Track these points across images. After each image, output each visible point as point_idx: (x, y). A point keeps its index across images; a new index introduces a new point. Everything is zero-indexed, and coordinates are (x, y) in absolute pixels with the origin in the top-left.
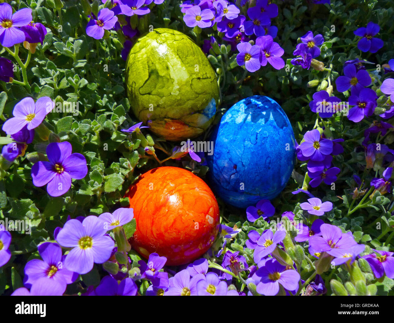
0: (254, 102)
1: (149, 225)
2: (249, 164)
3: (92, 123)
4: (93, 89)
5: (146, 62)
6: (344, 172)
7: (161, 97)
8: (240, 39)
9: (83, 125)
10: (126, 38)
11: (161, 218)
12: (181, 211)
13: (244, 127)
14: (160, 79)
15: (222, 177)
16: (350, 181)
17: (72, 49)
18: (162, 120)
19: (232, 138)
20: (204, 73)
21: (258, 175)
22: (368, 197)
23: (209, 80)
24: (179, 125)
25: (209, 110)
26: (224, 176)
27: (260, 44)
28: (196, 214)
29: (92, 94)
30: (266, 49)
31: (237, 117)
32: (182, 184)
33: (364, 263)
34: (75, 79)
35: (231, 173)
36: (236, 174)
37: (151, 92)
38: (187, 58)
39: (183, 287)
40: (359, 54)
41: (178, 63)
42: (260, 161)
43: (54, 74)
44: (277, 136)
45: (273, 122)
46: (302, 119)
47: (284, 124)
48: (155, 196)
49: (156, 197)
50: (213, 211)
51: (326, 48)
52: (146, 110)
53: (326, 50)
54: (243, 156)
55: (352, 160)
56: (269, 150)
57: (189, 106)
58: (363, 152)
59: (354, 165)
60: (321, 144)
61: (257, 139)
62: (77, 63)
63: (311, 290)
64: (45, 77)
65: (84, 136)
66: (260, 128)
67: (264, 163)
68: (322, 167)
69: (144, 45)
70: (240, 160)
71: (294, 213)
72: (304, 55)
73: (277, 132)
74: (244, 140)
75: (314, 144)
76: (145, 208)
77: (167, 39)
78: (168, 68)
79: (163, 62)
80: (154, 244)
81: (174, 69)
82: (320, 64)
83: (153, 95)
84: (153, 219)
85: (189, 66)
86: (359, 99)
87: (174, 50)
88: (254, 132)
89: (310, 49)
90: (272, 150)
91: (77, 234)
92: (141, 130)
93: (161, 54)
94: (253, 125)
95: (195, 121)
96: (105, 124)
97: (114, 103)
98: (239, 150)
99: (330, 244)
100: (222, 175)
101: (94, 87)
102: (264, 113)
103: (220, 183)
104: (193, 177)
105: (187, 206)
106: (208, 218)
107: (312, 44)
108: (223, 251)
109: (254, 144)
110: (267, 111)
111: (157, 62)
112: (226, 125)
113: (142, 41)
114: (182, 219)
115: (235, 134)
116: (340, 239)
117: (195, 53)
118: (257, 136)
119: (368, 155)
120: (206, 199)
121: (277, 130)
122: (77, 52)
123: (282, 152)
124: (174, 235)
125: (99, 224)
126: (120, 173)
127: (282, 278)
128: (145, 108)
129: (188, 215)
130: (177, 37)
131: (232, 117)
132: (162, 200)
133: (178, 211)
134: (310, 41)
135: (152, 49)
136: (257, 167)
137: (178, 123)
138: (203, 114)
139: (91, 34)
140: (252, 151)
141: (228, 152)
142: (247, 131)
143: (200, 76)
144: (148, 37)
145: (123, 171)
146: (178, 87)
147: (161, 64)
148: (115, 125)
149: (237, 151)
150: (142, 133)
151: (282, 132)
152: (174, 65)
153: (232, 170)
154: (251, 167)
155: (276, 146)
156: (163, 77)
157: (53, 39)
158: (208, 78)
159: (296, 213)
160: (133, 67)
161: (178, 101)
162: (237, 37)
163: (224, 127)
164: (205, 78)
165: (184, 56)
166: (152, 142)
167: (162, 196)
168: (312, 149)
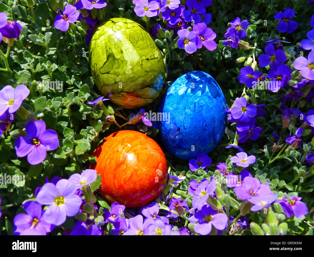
0: (193, 77)
1: (112, 179)
2: (189, 127)
3: (63, 99)
4: (63, 71)
5: (104, 47)
6: (266, 130)
7: (117, 76)
8: (181, 25)
9: (56, 102)
10: (88, 27)
11: (121, 173)
12: (136, 168)
13: (185, 98)
14: (116, 61)
15: (169, 137)
16: (270, 138)
17: (44, 40)
18: (119, 94)
19: (175, 107)
20: (152, 54)
21: (196, 136)
22: (284, 151)
23: (156, 60)
24: (133, 97)
25: (157, 84)
26: (170, 137)
27: (196, 30)
28: (148, 169)
29: (62, 75)
30: (201, 34)
31: (179, 90)
32: (137, 145)
33: (278, 206)
34: (47, 65)
35: (176, 134)
36: (179, 135)
37: (110, 71)
38: (138, 43)
39: (138, 229)
40: (278, 34)
41: (130, 48)
42: (198, 124)
43: (30, 61)
44: (211, 104)
45: (208, 93)
46: (233, 87)
47: (217, 94)
48: (115, 155)
49: (117, 156)
50: (162, 165)
51: (251, 30)
52: (106, 86)
53: (251, 32)
54: (184, 121)
55: (272, 121)
56: (205, 115)
57: (140, 82)
58: (281, 115)
59: (274, 124)
60: (248, 109)
61: (195, 107)
62: (49, 51)
63: (238, 226)
64: (23, 63)
65: (56, 111)
66: (197, 98)
67: (201, 126)
68: (248, 127)
69: (103, 33)
70: (182, 124)
71: (226, 164)
72: (233, 37)
73: (211, 101)
74: (185, 109)
75: (242, 108)
76: (108, 165)
77: (121, 27)
78: (122, 52)
79: (118, 47)
80: (116, 193)
81: (127, 52)
82: (246, 44)
83: (111, 74)
84: (115, 174)
85: (139, 50)
86: (277, 73)
87: (127, 36)
88: (193, 102)
89: (238, 31)
90: (208, 116)
91: (52, 194)
92: (103, 102)
93: (116, 40)
94: (192, 96)
95: (146, 94)
96: (74, 100)
97: (80, 82)
98: (181, 117)
99: (251, 193)
100: (169, 135)
101: (64, 68)
102: (201, 86)
103: (168, 142)
104: (146, 139)
105: (141, 163)
106: (158, 171)
107: (240, 28)
108: (170, 196)
109: (193, 112)
110: (203, 84)
111: (113, 47)
112: (171, 96)
113: (101, 29)
114: (137, 173)
115: (178, 103)
116: (259, 189)
117: (144, 38)
118: (195, 105)
119: (284, 117)
120: (156, 156)
121: (211, 100)
122: (48, 42)
123: (216, 117)
124: (132, 186)
125: (69, 186)
126: (88, 138)
127: (214, 220)
128: (105, 84)
129: (142, 170)
130: (129, 26)
131: (175, 90)
132: (121, 159)
133: (134, 167)
134: (237, 26)
135: (109, 37)
136: (196, 129)
137: (132, 95)
138: (152, 87)
139: (58, 27)
140: (192, 117)
141: (173, 118)
142: (187, 101)
143: (148, 57)
144: (106, 26)
145: (90, 137)
146: (131, 67)
147: (116, 48)
148: (82, 100)
149: (179, 117)
150: (104, 105)
151: (215, 100)
152: (126, 49)
153: (176, 132)
154: (191, 129)
155: (211, 112)
156: (119, 60)
157: (28, 31)
158: (155, 58)
159: (227, 164)
160: (94, 52)
161: (131, 79)
162: (178, 24)
163: (169, 98)
164: (153, 59)
165: (135, 42)
166: (113, 112)
167: (121, 156)
168: (240, 113)
